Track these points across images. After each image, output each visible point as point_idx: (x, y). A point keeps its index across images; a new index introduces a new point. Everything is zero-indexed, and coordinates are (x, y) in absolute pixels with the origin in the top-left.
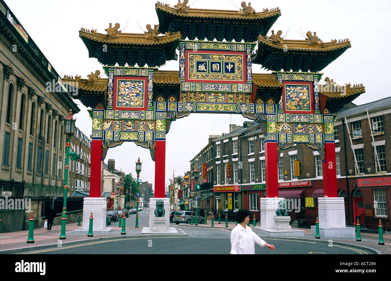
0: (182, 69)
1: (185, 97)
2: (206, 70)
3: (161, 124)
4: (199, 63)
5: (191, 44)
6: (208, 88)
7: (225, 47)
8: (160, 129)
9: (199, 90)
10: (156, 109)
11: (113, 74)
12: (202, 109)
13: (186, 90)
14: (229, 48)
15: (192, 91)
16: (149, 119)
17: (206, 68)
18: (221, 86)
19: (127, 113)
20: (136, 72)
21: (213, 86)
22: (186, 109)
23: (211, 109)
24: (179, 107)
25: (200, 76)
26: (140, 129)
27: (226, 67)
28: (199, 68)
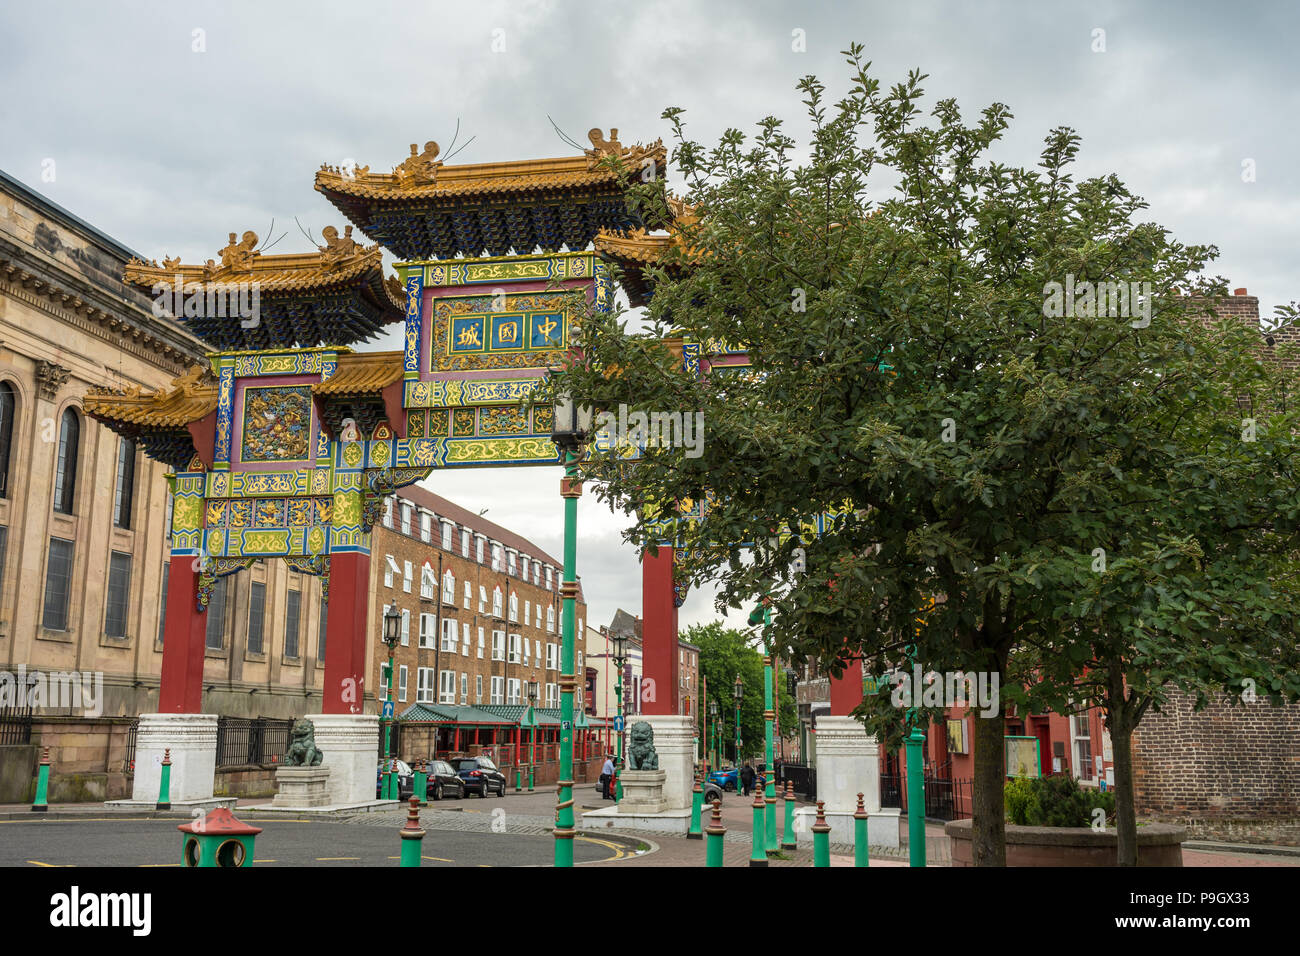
0: (412, 344)
1: (417, 423)
2: (479, 343)
3: (346, 504)
4: (461, 325)
5: (438, 271)
6: (481, 395)
7: (534, 272)
8: (344, 520)
9: (455, 403)
10: (338, 465)
11: (233, 374)
12: (460, 458)
13: (419, 403)
14: (544, 271)
15: (437, 407)
16: (318, 492)
17: (480, 338)
18: (515, 386)
19: (263, 479)
20: (291, 362)
21: (493, 388)
22: (417, 458)
23: (484, 457)
24: (398, 453)
25: (464, 360)
26: (297, 522)
27: (536, 330)
28: (460, 340)
